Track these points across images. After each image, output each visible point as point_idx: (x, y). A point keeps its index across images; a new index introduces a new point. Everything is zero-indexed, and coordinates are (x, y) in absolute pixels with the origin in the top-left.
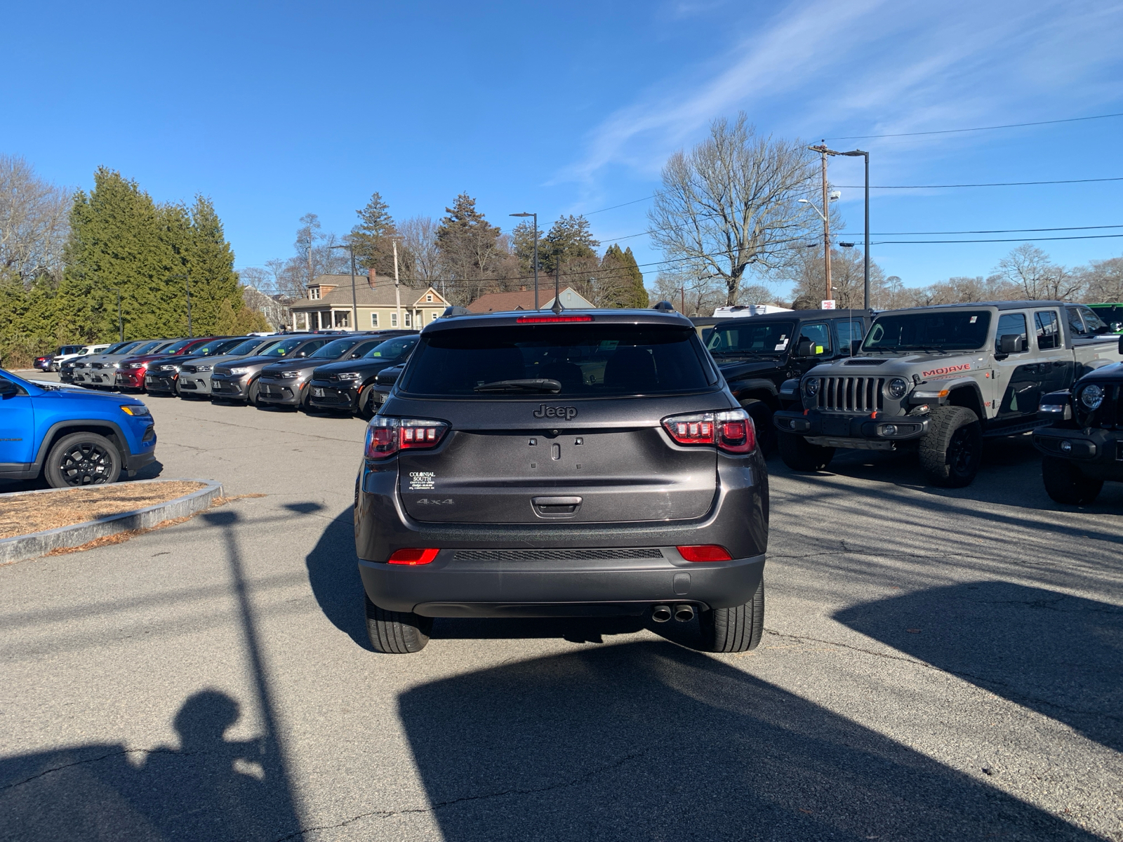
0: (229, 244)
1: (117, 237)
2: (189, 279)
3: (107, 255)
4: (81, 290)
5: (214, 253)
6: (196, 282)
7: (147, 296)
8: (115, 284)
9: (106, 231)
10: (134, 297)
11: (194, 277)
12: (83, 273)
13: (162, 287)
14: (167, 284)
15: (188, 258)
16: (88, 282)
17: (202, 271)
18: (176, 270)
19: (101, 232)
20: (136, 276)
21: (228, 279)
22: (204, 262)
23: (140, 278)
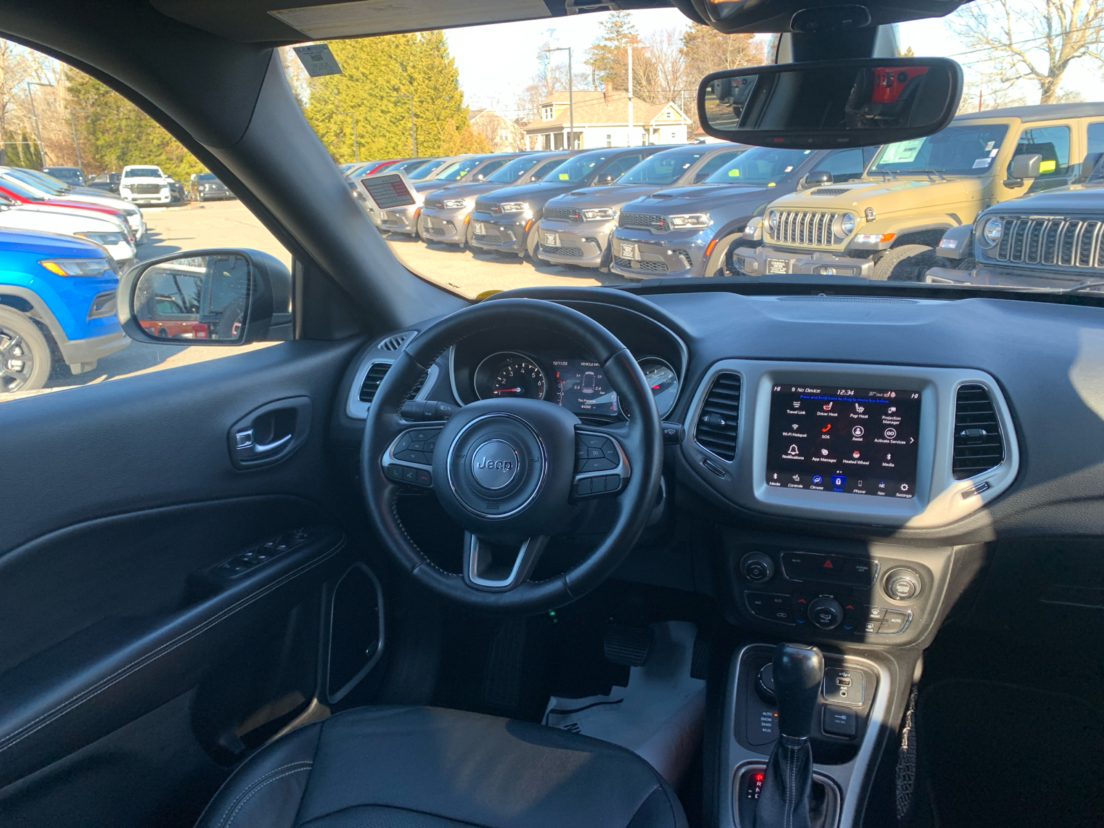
0: (454, 59)
1: (353, 58)
2: (416, 99)
3: (344, 78)
4: (324, 115)
5: (440, 69)
6: (422, 102)
7: (378, 118)
8: (352, 107)
9: (344, 52)
10: (366, 120)
11: (420, 97)
12: (326, 97)
13: (391, 109)
14: (396, 105)
15: (415, 75)
16: (330, 106)
17: (427, 90)
18: (403, 91)
19: (339, 53)
20: (369, 98)
21: (453, 97)
22: (429, 79)
23: (373, 100)
